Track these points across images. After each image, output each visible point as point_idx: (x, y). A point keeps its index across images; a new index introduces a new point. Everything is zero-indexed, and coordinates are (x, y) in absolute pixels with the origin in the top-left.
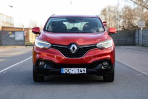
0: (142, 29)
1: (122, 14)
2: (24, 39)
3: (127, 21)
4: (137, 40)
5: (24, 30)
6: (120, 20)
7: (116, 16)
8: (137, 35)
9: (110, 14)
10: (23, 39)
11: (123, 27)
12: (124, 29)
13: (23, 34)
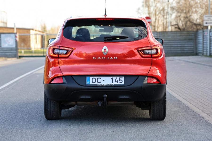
0: (209, 28)
1: (174, 5)
2: (17, 46)
3: (183, 15)
4: (200, 46)
5: (15, 32)
6: (171, 15)
7: (166, 8)
8: (200, 38)
9: (156, 6)
10: (14, 46)
11: (177, 25)
12: (179, 28)
13: (14, 39)
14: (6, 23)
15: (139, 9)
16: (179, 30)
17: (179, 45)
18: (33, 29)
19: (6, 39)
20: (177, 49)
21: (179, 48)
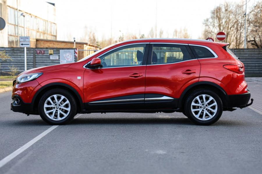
5: (75, 47)
11: (254, 41)
12: (257, 45)
13: (74, 55)
14: (56, 36)
15: (207, 20)
16: (256, 47)
17: (257, 65)
18: (86, 44)
19: (64, 55)
20: (254, 68)
21: (257, 67)
